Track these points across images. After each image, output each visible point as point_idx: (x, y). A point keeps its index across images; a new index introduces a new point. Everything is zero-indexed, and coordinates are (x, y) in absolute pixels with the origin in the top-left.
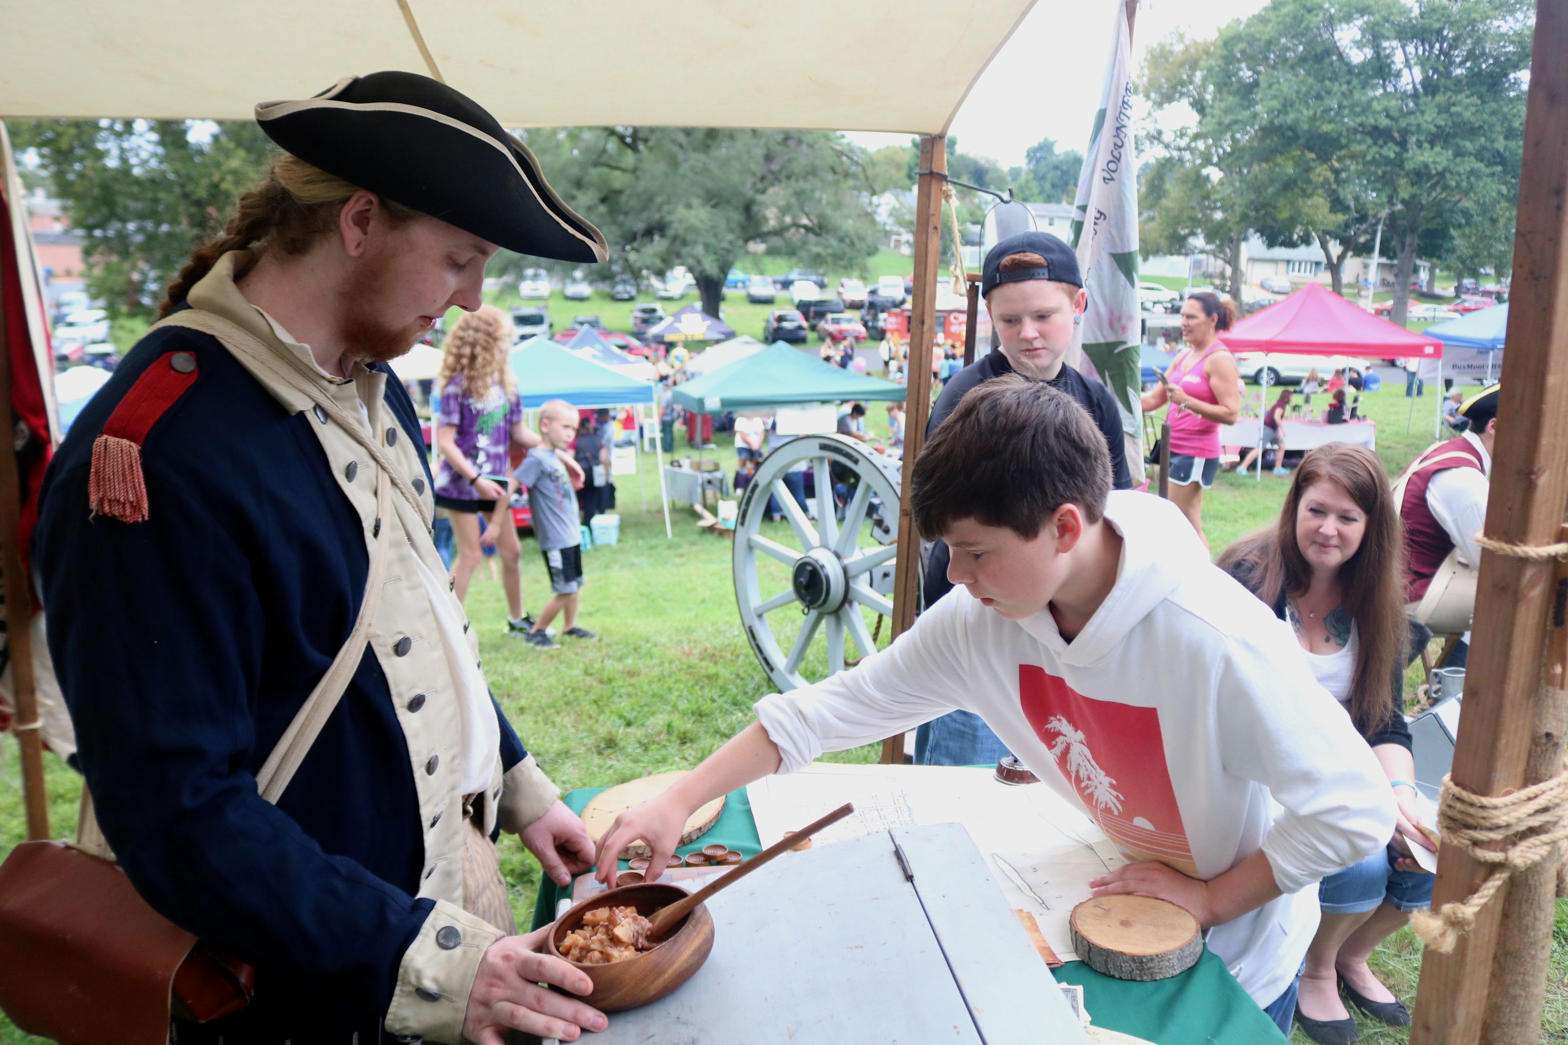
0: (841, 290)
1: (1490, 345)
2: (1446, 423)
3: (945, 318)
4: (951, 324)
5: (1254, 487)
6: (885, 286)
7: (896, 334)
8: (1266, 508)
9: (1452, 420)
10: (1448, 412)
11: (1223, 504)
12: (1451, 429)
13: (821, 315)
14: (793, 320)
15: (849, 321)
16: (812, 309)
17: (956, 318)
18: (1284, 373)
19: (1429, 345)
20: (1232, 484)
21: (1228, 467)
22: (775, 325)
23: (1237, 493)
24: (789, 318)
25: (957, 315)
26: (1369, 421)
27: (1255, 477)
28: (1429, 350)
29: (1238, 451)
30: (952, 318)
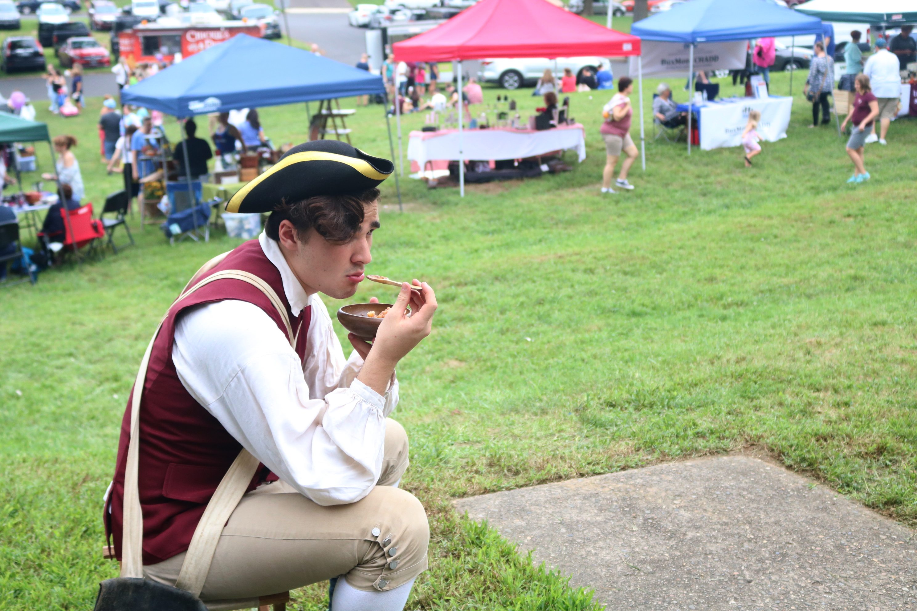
0: (92, 11)
1: (690, 39)
2: (657, 121)
3: (180, 36)
4: (188, 43)
5: (456, 204)
6: (139, 5)
7: (131, 57)
8: (464, 229)
9: (661, 117)
10: (657, 109)
11: (418, 227)
12: (663, 127)
13: (62, 39)
14: (28, 47)
15: (94, 44)
16: (56, 33)
17: (193, 37)
18: (528, 75)
19: (627, 42)
20: (435, 203)
21: (434, 183)
22: (8, 52)
23: (435, 214)
24: (24, 44)
25: (193, 33)
26: (578, 125)
27: (458, 193)
28: (627, 47)
29: (446, 165)
30: (188, 36)
